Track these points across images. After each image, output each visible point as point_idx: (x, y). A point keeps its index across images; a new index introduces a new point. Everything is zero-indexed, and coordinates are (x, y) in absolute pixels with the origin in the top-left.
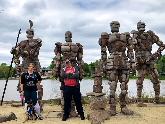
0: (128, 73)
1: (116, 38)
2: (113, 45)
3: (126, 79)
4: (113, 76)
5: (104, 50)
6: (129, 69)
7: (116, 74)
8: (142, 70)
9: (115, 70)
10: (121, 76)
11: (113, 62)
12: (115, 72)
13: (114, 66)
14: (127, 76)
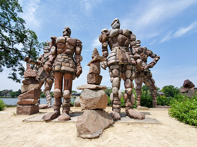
0: (133, 69)
1: (118, 31)
2: (115, 40)
3: (131, 76)
4: (116, 71)
5: (104, 45)
6: (134, 63)
7: (119, 69)
8: (141, 77)
9: (118, 65)
10: (125, 73)
11: (115, 55)
12: (118, 67)
13: (117, 59)
14: (132, 73)
